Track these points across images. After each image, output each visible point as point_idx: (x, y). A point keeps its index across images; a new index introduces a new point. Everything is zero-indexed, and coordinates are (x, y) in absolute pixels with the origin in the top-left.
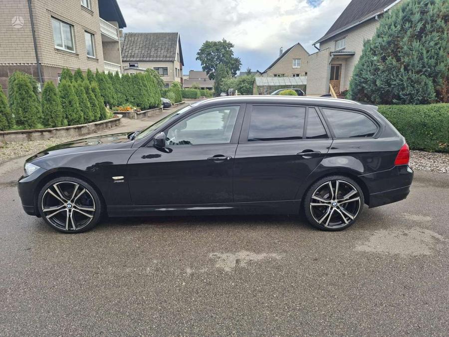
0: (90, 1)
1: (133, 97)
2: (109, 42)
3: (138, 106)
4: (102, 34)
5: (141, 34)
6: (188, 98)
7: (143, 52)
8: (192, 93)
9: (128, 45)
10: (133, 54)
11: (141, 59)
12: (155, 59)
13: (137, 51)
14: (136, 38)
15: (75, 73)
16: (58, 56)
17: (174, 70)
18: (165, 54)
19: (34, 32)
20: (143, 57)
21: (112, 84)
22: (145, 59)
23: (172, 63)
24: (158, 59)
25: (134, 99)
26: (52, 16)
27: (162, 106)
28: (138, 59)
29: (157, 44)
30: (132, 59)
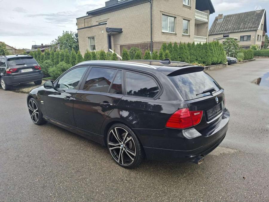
0: (190, 1)
1: (201, 57)
2: (202, 24)
3: (204, 63)
4: (195, 19)
5: (236, 15)
6: (262, 56)
7: (235, 26)
8: (266, 52)
9: (225, 23)
10: (227, 29)
11: (232, 31)
12: (242, 30)
13: (230, 26)
14: (231, 18)
15: (168, 45)
16: (163, 36)
17: (256, 37)
18: (251, 26)
19: (151, 24)
20: (234, 30)
21: (189, 50)
22: (234, 31)
23: (255, 31)
24: (245, 30)
25: (202, 59)
26: (163, 14)
27: (227, 63)
28: (230, 32)
29: (246, 20)
30: (225, 32)
